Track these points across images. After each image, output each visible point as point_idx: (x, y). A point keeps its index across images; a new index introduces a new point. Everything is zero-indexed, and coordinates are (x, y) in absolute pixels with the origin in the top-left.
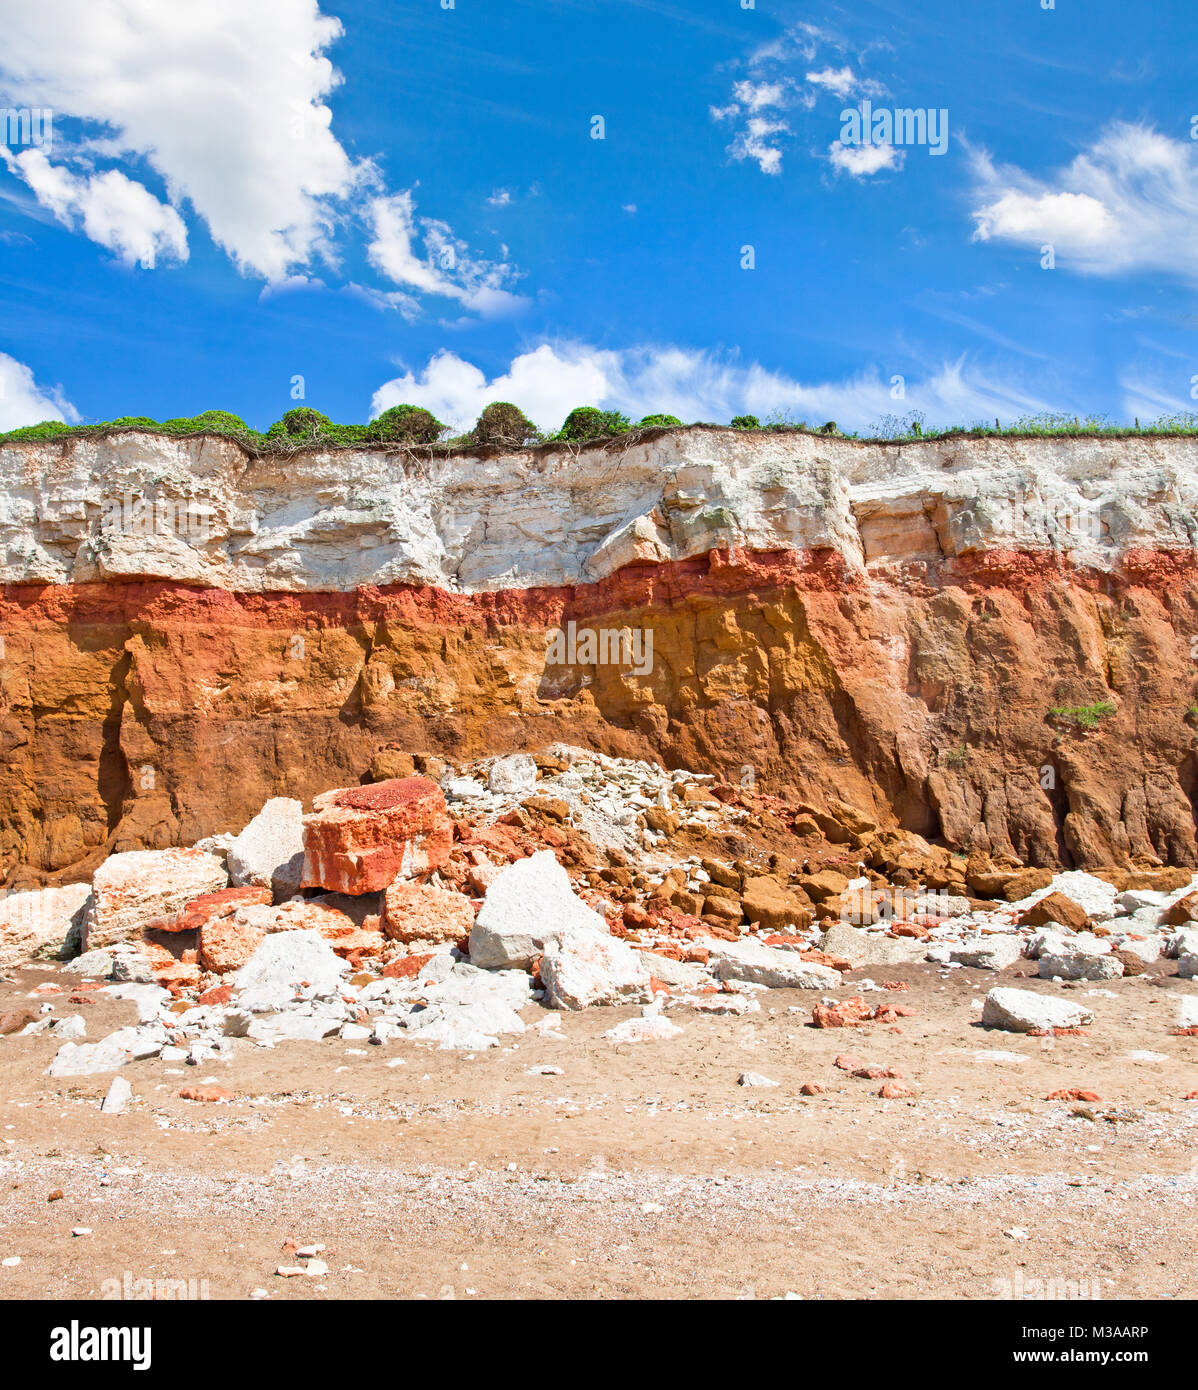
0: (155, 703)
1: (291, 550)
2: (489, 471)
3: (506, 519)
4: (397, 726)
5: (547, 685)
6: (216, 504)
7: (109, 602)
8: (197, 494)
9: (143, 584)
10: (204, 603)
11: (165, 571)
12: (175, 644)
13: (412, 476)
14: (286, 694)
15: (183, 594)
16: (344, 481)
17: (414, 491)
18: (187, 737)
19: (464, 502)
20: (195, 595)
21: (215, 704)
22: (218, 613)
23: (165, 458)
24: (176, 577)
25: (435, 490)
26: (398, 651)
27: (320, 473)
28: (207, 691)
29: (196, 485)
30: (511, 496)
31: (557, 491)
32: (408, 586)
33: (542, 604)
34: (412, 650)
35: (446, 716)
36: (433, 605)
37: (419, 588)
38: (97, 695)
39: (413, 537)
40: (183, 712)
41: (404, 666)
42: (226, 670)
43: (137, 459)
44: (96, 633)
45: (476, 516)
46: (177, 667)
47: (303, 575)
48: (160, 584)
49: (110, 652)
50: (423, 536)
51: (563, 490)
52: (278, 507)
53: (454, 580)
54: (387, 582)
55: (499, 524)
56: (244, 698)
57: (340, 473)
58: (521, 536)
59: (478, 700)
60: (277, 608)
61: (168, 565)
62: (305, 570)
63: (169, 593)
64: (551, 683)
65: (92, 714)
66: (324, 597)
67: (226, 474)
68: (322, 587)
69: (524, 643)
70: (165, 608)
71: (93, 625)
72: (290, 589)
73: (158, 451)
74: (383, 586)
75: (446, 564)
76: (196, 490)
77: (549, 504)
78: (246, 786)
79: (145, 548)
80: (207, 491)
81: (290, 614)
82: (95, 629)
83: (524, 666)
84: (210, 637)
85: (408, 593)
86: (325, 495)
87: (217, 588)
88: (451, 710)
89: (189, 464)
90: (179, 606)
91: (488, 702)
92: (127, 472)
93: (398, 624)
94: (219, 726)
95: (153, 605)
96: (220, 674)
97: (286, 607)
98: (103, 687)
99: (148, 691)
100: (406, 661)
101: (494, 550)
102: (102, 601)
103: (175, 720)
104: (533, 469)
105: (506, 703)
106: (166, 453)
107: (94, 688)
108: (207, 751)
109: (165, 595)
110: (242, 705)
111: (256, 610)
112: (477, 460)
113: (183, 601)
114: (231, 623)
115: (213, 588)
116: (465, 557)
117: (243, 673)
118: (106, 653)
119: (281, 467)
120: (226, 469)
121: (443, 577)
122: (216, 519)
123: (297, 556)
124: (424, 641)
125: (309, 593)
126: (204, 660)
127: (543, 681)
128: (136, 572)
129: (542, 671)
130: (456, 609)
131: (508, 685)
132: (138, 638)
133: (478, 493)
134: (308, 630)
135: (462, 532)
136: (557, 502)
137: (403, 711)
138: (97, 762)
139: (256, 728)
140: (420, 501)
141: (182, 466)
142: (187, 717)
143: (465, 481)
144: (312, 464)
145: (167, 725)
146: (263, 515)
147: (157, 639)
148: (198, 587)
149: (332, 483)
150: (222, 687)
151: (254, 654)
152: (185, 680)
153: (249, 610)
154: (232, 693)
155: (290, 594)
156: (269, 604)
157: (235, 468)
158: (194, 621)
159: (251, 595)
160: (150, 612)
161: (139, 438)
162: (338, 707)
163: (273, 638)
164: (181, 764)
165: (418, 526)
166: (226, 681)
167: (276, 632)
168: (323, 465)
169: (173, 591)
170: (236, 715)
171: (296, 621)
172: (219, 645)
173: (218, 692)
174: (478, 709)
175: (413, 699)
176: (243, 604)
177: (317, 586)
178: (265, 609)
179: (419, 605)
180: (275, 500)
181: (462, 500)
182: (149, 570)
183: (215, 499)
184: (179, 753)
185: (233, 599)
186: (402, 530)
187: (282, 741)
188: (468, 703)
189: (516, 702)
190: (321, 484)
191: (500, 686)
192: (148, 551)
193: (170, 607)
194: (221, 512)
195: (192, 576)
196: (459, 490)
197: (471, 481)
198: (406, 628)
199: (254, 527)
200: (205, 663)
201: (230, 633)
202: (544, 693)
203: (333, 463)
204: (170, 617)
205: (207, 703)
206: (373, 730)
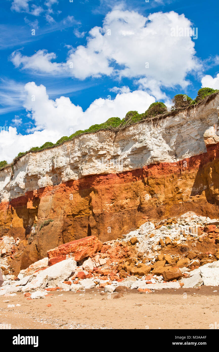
0: (95, 211)
1: (128, 158)
2: (176, 120)
3: (186, 133)
4: (149, 211)
5: (195, 190)
6: (106, 150)
7: (86, 183)
8: (100, 148)
9: (91, 177)
10: (107, 179)
11: (95, 172)
12: (100, 193)
13: (155, 127)
14: (127, 203)
15: (102, 177)
16: (137, 134)
17: (156, 133)
18: (102, 219)
19: (173, 131)
20: (105, 177)
21: (111, 208)
22: (111, 181)
23: (92, 140)
24: (98, 173)
25: (162, 130)
26: (150, 186)
27: (131, 133)
28: (108, 205)
29: (100, 145)
30: (185, 126)
31: (196, 121)
32: (155, 164)
33: (194, 162)
34: (155, 185)
35: (161, 206)
36: (163, 169)
37: (158, 164)
38: (86, 209)
39: (155, 147)
40: (101, 212)
41: (153, 191)
42: (113, 198)
43: (86, 142)
44: (85, 192)
45: (177, 135)
46: (100, 199)
47: (132, 165)
48: (95, 176)
49: (88, 197)
50: (160, 146)
51: (198, 120)
52: (127, 144)
53: (175, 157)
54: (149, 164)
55: (185, 136)
56: (117, 206)
57: (136, 131)
58: (191, 138)
59: (171, 199)
60: (126, 177)
61: (96, 170)
62: (132, 164)
63: (98, 178)
64: (196, 189)
65: (85, 215)
66: (137, 170)
67: (108, 140)
68: (136, 168)
69: (187, 177)
70: (98, 183)
71: (84, 190)
72: (129, 170)
73: (90, 138)
74: (148, 165)
75: (170, 153)
76: (100, 147)
77: (194, 126)
78: (114, 233)
79: (90, 167)
80: (102, 147)
81: (130, 178)
82: (84, 191)
83: (186, 185)
84: (108, 189)
85: (155, 167)
86: (134, 139)
87: (111, 174)
88: (162, 204)
89: (98, 140)
90: (101, 181)
91: (173, 199)
92: (84, 146)
93: (151, 178)
94: (111, 215)
95: (94, 182)
96: (111, 199)
97: (128, 176)
98: (87, 207)
99: (94, 207)
100: (153, 189)
101: (185, 145)
102: (85, 183)
103: (99, 215)
104: (187, 116)
105: (179, 199)
106: (93, 138)
107: (85, 207)
108: (108, 223)
109: (97, 179)
110: (117, 208)
111: (122, 178)
112: (172, 117)
113: (102, 180)
114: (114, 184)
115: (110, 174)
116: (176, 149)
117: (117, 198)
118: (87, 197)
119: (122, 133)
120: (107, 138)
121: (169, 157)
122: (107, 154)
123: (129, 160)
124: (159, 182)
125: (134, 170)
126: (107, 196)
127: (193, 189)
128: (88, 174)
129: (192, 186)
130: (170, 168)
131: (179, 193)
132: (93, 192)
133: (176, 127)
134: (134, 182)
135: (173, 141)
136: (196, 125)
137: (151, 206)
138: (87, 228)
139: (120, 215)
140: (158, 135)
141: (97, 141)
142: (102, 214)
143: (170, 125)
144: (129, 131)
145: (98, 217)
146: (123, 148)
147: (96, 192)
148: (105, 174)
149: (135, 135)
150: (113, 203)
151: (120, 192)
152: (102, 203)
153: (120, 178)
154: (115, 205)
155: (129, 171)
156: (124, 176)
157: (111, 137)
158: (104, 185)
159: (120, 173)
160: (94, 184)
161: (85, 136)
162: (138, 206)
163: (125, 186)
164: (101, 227)
165: (158, 143)
166: (113, 201)
167: (126, 184)
168: (131, 130)
169: (99, 177)
170: (116, 211)
171: (131, 179)
172: (111, 191)
173: (111, 205)
174: (170, 202)
175: (154, 201)
176: (119, 176)
177: (135, 168)
178: (123, 177)
179: (158, 170)
180: (125, 143)
181: (172, 130)
182: (91, 173)
183: (105, 148)
184: (101, 224)
185: (116, 175)
186: (150, 147)
187: (124, 218)
188: (167, 201)
189: (181, 198)
190: (132, 136)
191: (177, 194)
192: (91, 168)
193: (99, 182)
194: (107, 151)
195: (103, 172)
196: (171, 127)
197: (171, 124)
198: (153, 178)
199: (119, 153)
200: (107, 197)
201: (114, 187)
202: (193, 194)
203: (134, 129)
204: (99, 185)
205: (108, 208)
206: (143, 212)
